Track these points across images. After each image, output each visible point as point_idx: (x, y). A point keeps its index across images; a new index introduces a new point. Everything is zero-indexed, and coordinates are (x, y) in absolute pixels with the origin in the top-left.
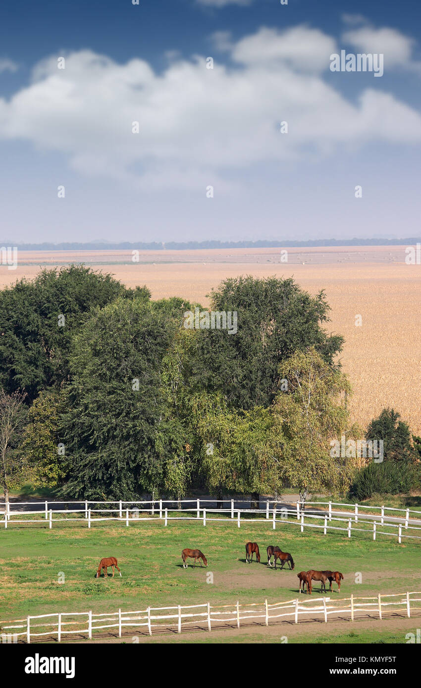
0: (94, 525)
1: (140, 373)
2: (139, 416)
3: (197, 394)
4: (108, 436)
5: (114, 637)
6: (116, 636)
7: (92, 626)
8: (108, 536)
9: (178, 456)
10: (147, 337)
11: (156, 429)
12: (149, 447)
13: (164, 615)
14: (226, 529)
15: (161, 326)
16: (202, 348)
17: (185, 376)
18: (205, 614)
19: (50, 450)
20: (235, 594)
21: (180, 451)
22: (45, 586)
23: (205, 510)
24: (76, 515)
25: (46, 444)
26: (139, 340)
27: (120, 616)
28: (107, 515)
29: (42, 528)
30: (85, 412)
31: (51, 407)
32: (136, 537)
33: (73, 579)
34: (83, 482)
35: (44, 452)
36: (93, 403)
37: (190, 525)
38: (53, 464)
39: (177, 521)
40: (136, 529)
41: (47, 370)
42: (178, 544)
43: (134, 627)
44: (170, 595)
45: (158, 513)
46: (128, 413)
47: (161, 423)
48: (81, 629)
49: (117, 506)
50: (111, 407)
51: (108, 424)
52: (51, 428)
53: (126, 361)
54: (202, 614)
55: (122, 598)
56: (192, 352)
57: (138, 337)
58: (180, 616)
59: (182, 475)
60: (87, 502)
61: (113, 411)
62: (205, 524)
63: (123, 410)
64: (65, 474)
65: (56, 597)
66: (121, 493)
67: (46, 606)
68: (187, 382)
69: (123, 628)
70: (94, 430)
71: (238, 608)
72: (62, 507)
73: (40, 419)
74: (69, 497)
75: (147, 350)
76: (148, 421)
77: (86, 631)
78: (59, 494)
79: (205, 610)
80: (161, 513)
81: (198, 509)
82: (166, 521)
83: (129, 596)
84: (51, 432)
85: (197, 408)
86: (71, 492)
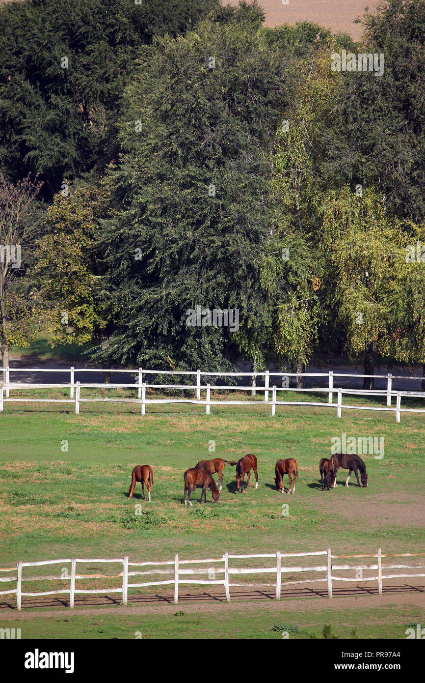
0: (151, 410)
1: (236, 152)
2: (233, 226)
3: (333, 192)
4: (179, 260)
5: (167, 602)
6: (168, 601)
7: (128, 583)
8: (173, 430)
9: (299, 298)
10: (250, 90)
11: (263, 250)
12: (250, 282)
13: (256, 567)
14: (376, 425)
15: (276, 72)
16: (345, 113)
17: (315, 159)
18: (324, 568)
19: (80, 281)
20: (380, 537)
21: (303, 288)
22: (58, 512)
23: (340, 391)
24: (123, 392)
25: (74, 270)
26: (237, 95)
27: (177, 567)
28: (175, 394)
29: (63, 412)
30: (140, 217)
31: (84, 207)
32: (221, 433)
33: (107, 501)
34: (135, 336)
35: (70, 284)
36: (154, 202)
37: (316, 415)
38: (85, 305)
39: (294, 408)
40: (222, 420)
41: (83, 145)
42: (290, 447)
43: (202, 586)
44: (269, 533)
45: (262, 393)
46: (214, 222)
47: (270, 239)
48: (111, 587)
49: (192, 380)
50: (187, 209)
51: (181, 239)
52: (83, 242)
53: (212, 131)
54: (318, 569)
55: (187, 536)
56: (328, 120)
57: (235, 91)
58: (279, 571)
59: (304, 330)
60: (141, 371)
61: (189, 217)
62: (339, 415)
63: (206, 215)
64: (105, 323)
65: (73, 531)
66: (201, 357)
67: (56, 547)
68: (317, 171)
69: (180, 586)
70: (155, 249)
71: (380, 560)
72: (100, 378)
73: (66, 227)
74: (112, 362)
75: (249, 113)
76: (248, 236)
77: (119, 590)
78: (94, 356)
79: (322, 561)
80: (267, 393)
81: (331, 389)
82: (274, 407)
83: (199, 533)
84: (83, 249)
85: (332, 216)
86: (114, 353)
